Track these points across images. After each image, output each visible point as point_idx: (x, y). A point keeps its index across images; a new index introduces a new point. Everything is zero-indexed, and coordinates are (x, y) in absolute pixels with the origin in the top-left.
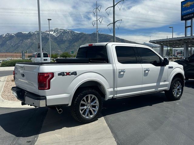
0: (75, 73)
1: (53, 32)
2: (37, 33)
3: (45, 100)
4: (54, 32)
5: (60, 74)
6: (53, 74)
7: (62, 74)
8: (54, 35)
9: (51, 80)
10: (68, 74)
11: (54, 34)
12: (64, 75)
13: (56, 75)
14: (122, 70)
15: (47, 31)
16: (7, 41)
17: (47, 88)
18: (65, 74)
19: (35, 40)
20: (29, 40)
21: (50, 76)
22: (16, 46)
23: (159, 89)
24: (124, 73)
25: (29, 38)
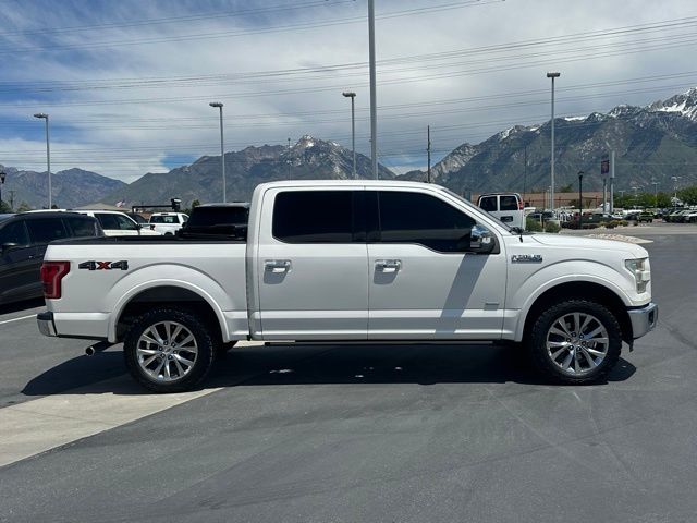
0: (123, 265)
1: (684, 105)
2: (621, 115)
3: (50, 322)
4: (687, 106)
5: (83, 266)
6: (67, 265)
7: (89, 265)
8: (686, 118)
9: (64, 279)
10: (104, 266)
11: (688, 113)
12: (94, 268)
13: (74, 267)
14: (281, 261)
15: (658, 104)
16: (515, 150)
17: (55, 293)
18: (98, 266)
19: (609, 140)
20: (588, 144)
21: (62, 268)
22: (542, 167)
23: (457, 332)
24: (286, 271)
25: (590, 138)
